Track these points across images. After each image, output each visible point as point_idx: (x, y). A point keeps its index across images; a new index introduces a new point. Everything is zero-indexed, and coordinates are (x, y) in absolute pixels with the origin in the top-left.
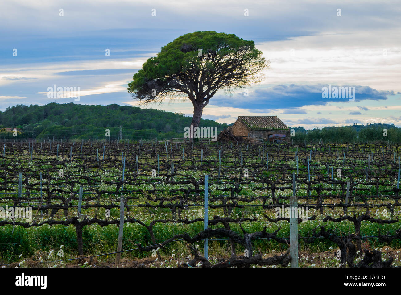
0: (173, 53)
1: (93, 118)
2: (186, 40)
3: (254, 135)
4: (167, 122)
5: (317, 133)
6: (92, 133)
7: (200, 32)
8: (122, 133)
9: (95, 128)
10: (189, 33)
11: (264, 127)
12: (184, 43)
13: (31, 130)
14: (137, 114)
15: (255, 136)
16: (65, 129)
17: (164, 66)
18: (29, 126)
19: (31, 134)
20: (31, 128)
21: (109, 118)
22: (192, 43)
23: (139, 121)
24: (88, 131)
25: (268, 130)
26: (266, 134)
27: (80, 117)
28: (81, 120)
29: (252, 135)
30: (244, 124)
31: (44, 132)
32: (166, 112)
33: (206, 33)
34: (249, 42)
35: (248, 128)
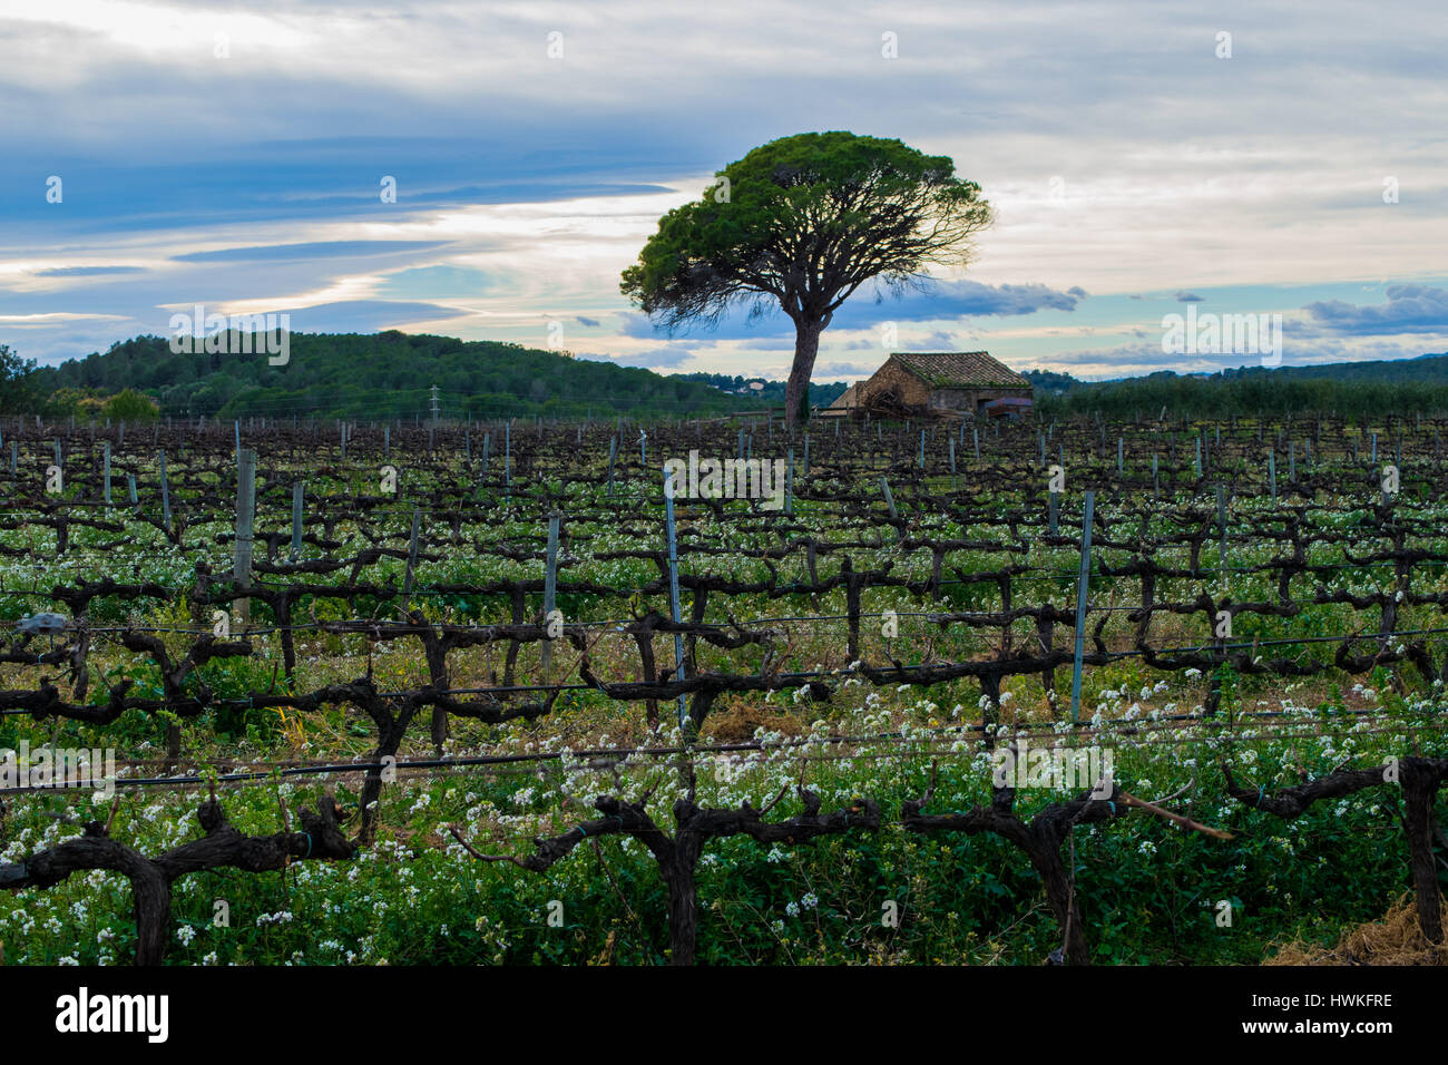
0: (752, 189)
1: (344, 368)
2: (780, 154)
3: (942, 401)
4: (536, 376)
5: (1098, 395)
6: (358, 404)
7: (814, 135)
8: (440, 404)
9: (364, 393)
10: (783, 136)
11: (965, 379)
12: (779, 164)
13: (182, 400)
14: (456, 355)
15: (946, 403)
16: (286, 397)
17: (733, 224)
18: (178, 391)
19: (185, 409)
20: (184, 395)
21: (386, 367)
22: (801, 164)
23: (463, 374)
24: (349, 400)
25: (977, 389)
26: (974, 398)
27: (309, 366)
28: (313, 372)
29: (938, 402)
30: (912, 375)
31: (233, 405)
32: (527, 348)
33: (830, 137)
34: (941, 159)
35: (924, 383)
